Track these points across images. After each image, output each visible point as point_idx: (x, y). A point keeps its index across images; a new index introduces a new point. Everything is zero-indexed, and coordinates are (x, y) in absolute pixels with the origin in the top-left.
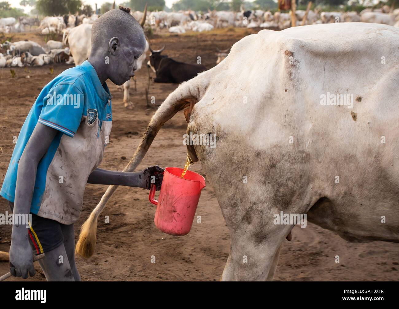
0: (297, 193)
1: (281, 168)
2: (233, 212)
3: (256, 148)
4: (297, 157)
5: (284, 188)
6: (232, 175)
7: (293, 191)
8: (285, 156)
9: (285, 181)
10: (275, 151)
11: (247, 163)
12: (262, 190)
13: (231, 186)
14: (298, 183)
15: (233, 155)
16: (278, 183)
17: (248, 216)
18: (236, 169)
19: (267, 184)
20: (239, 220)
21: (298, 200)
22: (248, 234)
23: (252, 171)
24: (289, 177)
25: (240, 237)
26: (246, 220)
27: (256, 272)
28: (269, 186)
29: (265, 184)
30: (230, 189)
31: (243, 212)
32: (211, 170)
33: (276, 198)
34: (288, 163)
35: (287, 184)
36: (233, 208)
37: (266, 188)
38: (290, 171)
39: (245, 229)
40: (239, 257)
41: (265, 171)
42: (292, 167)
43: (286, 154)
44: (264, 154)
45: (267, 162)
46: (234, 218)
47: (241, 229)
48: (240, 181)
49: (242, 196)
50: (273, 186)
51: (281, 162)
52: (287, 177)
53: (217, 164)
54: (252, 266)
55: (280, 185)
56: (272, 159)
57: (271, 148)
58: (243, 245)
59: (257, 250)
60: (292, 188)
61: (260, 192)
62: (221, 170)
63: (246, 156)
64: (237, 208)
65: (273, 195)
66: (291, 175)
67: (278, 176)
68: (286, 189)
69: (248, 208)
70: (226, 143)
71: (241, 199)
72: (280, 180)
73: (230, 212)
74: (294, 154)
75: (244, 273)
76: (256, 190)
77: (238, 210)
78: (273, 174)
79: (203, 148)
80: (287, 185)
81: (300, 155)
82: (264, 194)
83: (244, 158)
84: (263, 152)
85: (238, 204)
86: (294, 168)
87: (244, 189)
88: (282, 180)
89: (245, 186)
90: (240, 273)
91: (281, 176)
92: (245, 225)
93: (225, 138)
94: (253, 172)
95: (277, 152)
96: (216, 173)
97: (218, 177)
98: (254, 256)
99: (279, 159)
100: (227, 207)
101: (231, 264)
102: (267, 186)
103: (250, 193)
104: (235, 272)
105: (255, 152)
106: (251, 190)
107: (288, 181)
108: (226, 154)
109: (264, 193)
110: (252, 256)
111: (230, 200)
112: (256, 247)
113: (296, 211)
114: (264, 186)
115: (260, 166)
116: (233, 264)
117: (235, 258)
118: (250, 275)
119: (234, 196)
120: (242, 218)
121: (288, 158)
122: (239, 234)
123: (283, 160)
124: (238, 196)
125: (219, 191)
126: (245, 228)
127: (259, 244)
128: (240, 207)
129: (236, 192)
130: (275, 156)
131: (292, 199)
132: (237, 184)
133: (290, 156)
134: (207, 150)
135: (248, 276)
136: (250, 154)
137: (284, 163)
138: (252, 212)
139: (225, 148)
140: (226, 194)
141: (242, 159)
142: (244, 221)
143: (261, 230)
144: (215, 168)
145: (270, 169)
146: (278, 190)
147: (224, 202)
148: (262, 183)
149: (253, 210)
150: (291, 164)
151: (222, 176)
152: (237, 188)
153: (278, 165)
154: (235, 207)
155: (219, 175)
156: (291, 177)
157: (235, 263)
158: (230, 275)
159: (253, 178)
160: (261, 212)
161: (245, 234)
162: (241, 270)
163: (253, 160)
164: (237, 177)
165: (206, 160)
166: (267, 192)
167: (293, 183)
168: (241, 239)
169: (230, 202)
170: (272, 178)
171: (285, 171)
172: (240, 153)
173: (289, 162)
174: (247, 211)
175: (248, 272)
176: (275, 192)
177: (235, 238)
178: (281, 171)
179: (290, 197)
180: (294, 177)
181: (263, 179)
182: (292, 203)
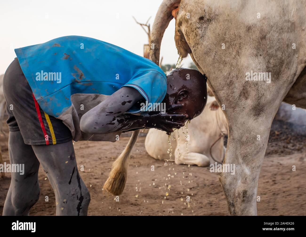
0: (286, 62)
1: (271, 39)
2: (230, 91)
3: (246, 24)
4: (284, 26)
5: (274, 59)
6: (226, 54)
7: (281, 61)
8: (273, 27)
9: (274, 52)
10: (264, 23)
11: (239, 39)
12: (255, 63)
13: (225, 65)
14: (286, 52)
15: (225, 34)
16: (268, 55)
17: (245, 91)
18: (229, 47)
19: (259, 56)
20: (236, 97)
21: (286, 69)
22: (247, 110)
23: (244, 47)
24: (278, 47)
25: (239, 114)
26: (243, 96)
27: (258, 145)
28: (261, 58)
29: (258, 57)
30: (225, 68)
31: (239, 89)
32: (205, 53)
33: (268, 69)
34: (276, 34)
35: (276, 54)
36: (230, 87)
37: (259, 60)
38: (279, 42)
39: (243, 106)
40: (240, 135)
41: (257, 44)
42: (280, 37)
43: (274, 24)
44: (254, 27)
45: (258, 35)
46: (231, 97)
47: (239, 106)
48: (234, 58)
49: (237, 73)
50: (264, 58)
51: (270, 33)
52: (276, 47)
53: (211, 46)
54: (254, 140)
55: (271, 56)
56: (262, 31)
57: (260, 21)
58: (243, 121)
59: (256, 123)
60: (281, 58)
61: (254, 65)
62: (215, 51)
63: (238, 32)
64: (233, 86)
65: (265, 67)
66: (280, 45)
67: (268, 47)
68: (276, 60)
69: (244, 83)
70: (217, 24)
71: (236, 76)
72: (270, 51)
73: (227, 91)
74: (281, 24)
75: (247, 149)
76: (249, 63)
77: (235, 87)
78: (263, 45)
79: (195, 33)
80: (276, 56)
81: (287, 24)
82: (257, 67)
83: (236, 35)
84: (254, 26)
85: (234, 82)
86: (282, 38)
87: (238, 66)
88: (272, 51)
89: (240, 62)
90: (243, 150)
91: (271, 47)
92: (242, 101)
93: (216, 20)
94: (246, 47)
95: (265, 23)
96: (210, 56)
97: (213, 58)
98: (254, 129)
99: (268, 30)
100: (223, 87)
101: (232, 145)
102: (259, 58)
103: (244, 67)
104: (237, 151)
105: (246, 27)
106: (245, 64)
107: (277, 51)
108: (219, 35)
109: (258, 65)
110: (253, 129)
111: (226, 79)
112: (255, 121)
113: (285, 80)
114: (257, 59)
115: (252, 40)
116: (235, 144)
117: (236, 137)
118: (253, 149)
119: (230, 75)
120: (239, 94)
121: (276, 29)
122: (238, 112)
123: (272, 31)
124: (233, 74)
125: (213, 73)
126: (243, 104)
127: (258, 117)
128: (236, 84)
129: (231, 70)
130: (265, 27)
131: (282, 69)
132: (232, 61)
133: (277, 26)
134: (200, 34)
135: (251, 151)
136: (241, 30)
137: (273, 33)
138: (248, 87)
139: (218, 29)
140: (221, 75)
141: (234, 37)
142: (241, 97)
143: (259, 103)
144: (209, 50)
145: (261, 41)
146: (269, 61)
147: (220, 84)
148: (255, 56)
149: (249, 84)
150: (279, 34)
151: (216, 57)
152: (232, 65)
153: (268, 36)
154: (231, 85)
155: (213, 57)
156: (279, 47)
157: (237, 142)
158: (233, 155)
159: (246, 52)
160: (257, 84)
161: (244, 110)
162: (243, 147)
163: (245, 35)
164: (231, 55)
165: (200, 45)
166: (260, 64)
167: (281, 53)
168: (241, 116)
169: (226, 81)
170: (263, 50)
171: (274, 42)
172: (231, 31)
173: (277, 32)
174: (244, 86)
175: (251, 147)
176: (266, 64)
177: (235, 117)
178: (271, 42)
179: (279, 67)
180: (282, 47)
181: (255, 52)
182: (281, 73)
